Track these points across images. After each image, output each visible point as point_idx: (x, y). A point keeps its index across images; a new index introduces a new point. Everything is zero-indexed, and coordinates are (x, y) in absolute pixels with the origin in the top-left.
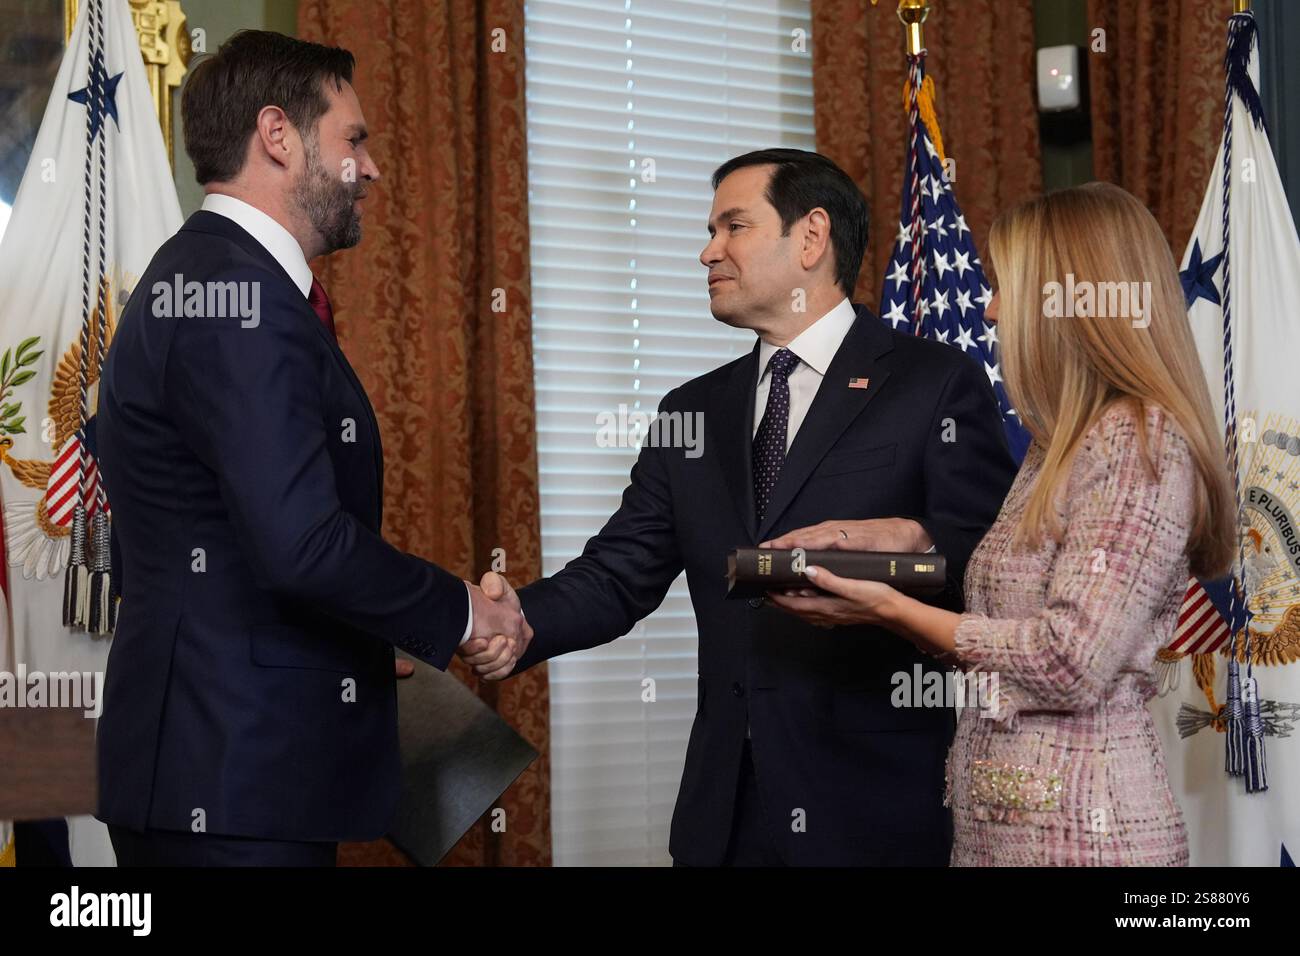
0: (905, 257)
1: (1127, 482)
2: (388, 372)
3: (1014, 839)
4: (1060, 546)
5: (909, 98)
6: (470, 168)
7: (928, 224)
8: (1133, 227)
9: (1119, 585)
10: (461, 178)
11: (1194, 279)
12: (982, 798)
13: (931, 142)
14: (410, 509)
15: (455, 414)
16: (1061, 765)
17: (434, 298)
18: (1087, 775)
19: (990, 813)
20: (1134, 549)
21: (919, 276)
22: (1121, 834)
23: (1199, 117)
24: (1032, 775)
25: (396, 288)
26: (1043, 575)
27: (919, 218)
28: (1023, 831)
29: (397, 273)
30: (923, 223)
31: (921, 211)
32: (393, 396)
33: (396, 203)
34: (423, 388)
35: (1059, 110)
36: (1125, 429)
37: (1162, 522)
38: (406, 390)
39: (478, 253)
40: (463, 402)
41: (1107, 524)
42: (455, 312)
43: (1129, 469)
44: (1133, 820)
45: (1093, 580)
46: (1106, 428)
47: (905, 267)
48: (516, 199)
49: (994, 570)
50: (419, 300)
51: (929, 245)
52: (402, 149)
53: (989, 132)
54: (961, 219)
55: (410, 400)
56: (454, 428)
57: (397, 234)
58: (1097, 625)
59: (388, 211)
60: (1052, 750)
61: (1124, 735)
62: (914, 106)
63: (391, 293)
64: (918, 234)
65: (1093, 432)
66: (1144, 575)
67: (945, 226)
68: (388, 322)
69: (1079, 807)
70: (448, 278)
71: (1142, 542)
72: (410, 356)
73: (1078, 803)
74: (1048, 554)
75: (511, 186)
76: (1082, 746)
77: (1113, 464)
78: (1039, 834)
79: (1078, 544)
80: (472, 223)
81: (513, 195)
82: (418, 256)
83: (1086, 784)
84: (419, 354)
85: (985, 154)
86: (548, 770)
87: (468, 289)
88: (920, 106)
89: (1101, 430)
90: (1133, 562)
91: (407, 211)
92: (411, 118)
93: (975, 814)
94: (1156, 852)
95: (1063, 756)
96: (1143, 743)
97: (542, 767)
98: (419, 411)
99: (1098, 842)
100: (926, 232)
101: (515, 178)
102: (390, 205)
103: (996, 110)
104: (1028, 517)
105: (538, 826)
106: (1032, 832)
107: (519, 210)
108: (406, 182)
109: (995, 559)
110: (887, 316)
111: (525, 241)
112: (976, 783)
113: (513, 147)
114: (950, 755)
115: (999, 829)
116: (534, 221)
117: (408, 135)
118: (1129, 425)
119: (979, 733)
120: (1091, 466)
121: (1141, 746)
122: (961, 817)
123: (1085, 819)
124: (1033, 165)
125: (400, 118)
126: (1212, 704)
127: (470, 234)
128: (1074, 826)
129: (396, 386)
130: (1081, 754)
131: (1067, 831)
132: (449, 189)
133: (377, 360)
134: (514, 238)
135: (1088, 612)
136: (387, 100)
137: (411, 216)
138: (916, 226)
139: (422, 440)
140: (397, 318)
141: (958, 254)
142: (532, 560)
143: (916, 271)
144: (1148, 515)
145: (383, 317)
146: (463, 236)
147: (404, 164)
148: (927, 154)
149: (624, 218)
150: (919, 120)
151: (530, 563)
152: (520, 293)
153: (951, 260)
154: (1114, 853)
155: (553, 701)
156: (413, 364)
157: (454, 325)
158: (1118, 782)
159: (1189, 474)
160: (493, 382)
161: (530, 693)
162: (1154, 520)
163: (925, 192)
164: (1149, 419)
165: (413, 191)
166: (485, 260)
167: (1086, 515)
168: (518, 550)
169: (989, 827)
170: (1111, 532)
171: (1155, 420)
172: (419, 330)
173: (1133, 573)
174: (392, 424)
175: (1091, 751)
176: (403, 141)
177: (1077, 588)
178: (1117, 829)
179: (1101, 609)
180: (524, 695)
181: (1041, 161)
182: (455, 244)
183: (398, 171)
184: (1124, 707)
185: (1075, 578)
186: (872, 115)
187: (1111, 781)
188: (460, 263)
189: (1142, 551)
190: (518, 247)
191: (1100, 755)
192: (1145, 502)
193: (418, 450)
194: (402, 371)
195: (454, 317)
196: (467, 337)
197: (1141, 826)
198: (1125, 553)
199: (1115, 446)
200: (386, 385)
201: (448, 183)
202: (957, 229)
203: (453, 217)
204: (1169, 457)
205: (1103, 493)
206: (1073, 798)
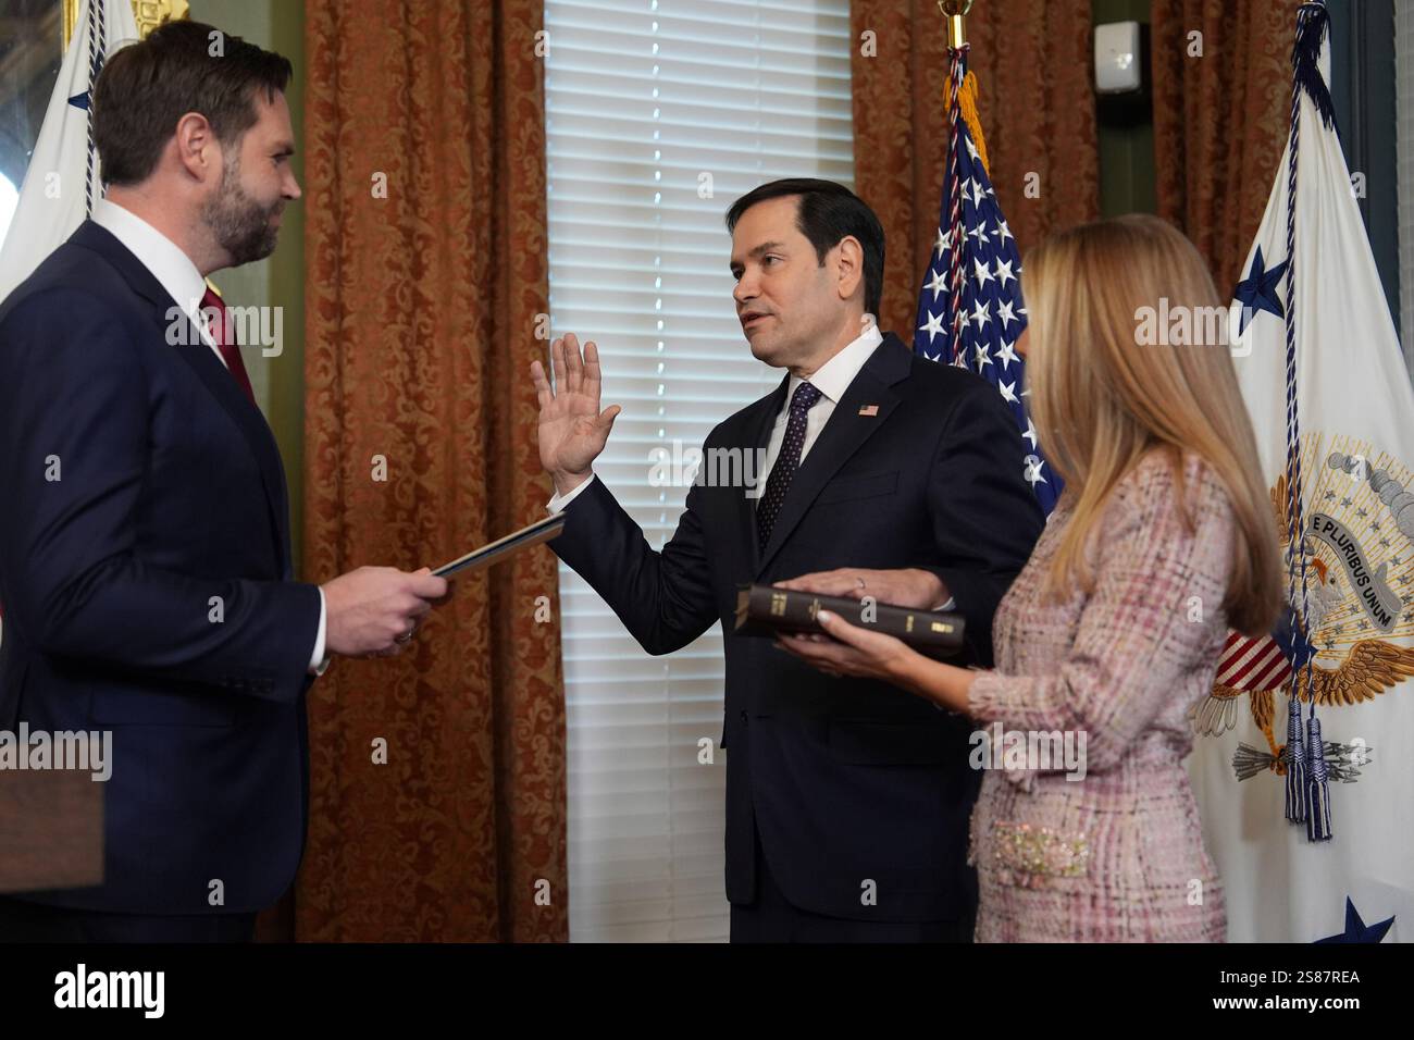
0: (944, 265)
1: (1161, 533)
2: (399, 380)
3: (1039, 905)
4: (1088, 597)
5: (949, 96)
6: (486, 164)
7: (968, 230)
8: (1171, 266)
9: (1146, 641)
10: (476, 174)
11: (1255, 289)
12: (1006, 861)
13: (972, 143)
14: (422, 524)
15: (470, 426)
16: (1087, 828)
17: (447, 303)
18: (1115, 838)
19: (1015, 878)
20: (1163, 604)
21: (959, 285)
22: (1151, 900)
23: (1270, 102)
24: (1057, 839)
25: (407, 292)
26: (1071, 627)
27: (959, 224)
28: (1049, 898)
29: (409, 276)
30: (963, 229)
31: (961, 216)
32: (404, 406)
33: (408, 201)
34: (436, 396)
35: (1118, 92)
36: (1161, 479)
37: (1196, 577)
38: (418, 398)
39: (494, 253)
40: (477, 412)
41: (1136, 578)
42: (469, 317)
43: (1163, 521)
44: (1163, 885)
45: (1118, 634)
46: (1141, 478)
47: (943, 276)
48: (533, 197)
49: (1020, 620)
50: (432, 304)
51: (969, 253)
52: (415, 144)
53: (1039, 117)
54: (1004, 225)
55: (422, 409)
56: (468, 439)
57: (408, 234)
58: (1119, 681)
59: (400, 211)
60: (1078, 813)
61: (1154, 796)
62: (955, 105)
63: (403, 296)
64: (958, 241)
65: (1127, 480)
66: (1173, 630)
67: (986, 232)
68: (399, 327)
69: (1106, 872)
70: (463, 282)
71: (1172, 597)
72: (422, 364)
73: (1106, 867)
74: (1076, 606)
75: (528, 183)
76: (1111, 808)
77: (1146, 515)
78: (1065, 900)
79: (1105, 597)
80: (487, 222)
81: (529, 192)
82: (431, 257)
83: (1114, 848)
84: (432, 360)
85: (1037, 141)
86: (564, 798)
87: (483, 293)
88: (961, 105)
89: (1135, 479)
90: (1161, 618)
91: (420, 210)
92: (424, 110)
93: (999, 877)
94: (1188, 920)
95: (1090, 819)
96: (1176, 804)
97: (558, 797)
98: (433, 421)
99: (1127, 910)
100: (966, 239)
101: (532, 175)
102: (402, 204)
103: (1049, 94)
104: (1056, 567)
105: (553, 858)
106: (1057, 898)
107: (537, 208)
108: (419, 178)
109: (1022, 609)
110: (923, 328)
111: (543, 242)
112: (1000, 846)
113: (530, 141)
114: (975, 812)
115: (1023, 895)
116: (552, 218)
117: (421, 129)
118: (1165, 475)
119: (1003, 792)
120: (1123, 516)
121: (1175, 808)
122: (985, 876)
123: (1113, 884)
124: (1088, 151)
125: (414, 111)
126: (1272, 744)
127: (485, 234)
128: (1101, 892)
129: (407, 393)
130: (1109, 817)
131: (1094, 898)
132: (463, 187)
133: (388, 368)
134: (531, 238)
135: (1111, 669)
136: (399, 93)
137: (425, 215)
138: (956, 232)
139: (435, 452)
140: (409, 324)
141: (1000, 262)
142: (548, 578)
143: (955, 281)
144: (1180, 569)
145: (395, 322)
146: (478, 236)
147: (416, 160)
148: (968, 155)
149: (648, 192)
150: (960, 120)
151: (546, 580)
152: (537, 296)
153: (994, 268)
154: (1144, 921)
155: (570, 725)
156: (425, 372)
157: (468, 331)
158: (1149, 846)
159: (1228, 527)
160: (508, 390)
161: (545, 718)
162: (1187, 574)
163: (965, 196)
164: (1187, 470)
165: (425, 189)
166: (501, 260)
167: (1115, 566)
168: (534, 568)
169: (1013, 892)
170: (1140, 586)
171: (1194, 470)
172: (431, 336)
173: (1161, 629)
174: (403, 435)
175: (1120, 813)
176: (415, 135)
177: (1101, 642)
178: (1147, 894)
179: (1124, 665)
180: (539, 719)
181: (1097, 147)
182: (470, 245)
183: (410, 168)
184: (1155, 767)
185: (1100, 632)
186: (913, 100)
187: (1141, 844)
188: (475, 266)
189: (1172, 606)
190: (536, 248)
191: (1129, 817)
192: (1177, 555)
193: (430, 462)
194: (414, 379)
195: (469, 322)
196: (482, 342)
197: (1173, 892)
198: (1154, 608)
199: (1150, 497)
200: (398, 394)
201: (463, 181)
202: (999, 236)
203: (468, 216)
204: (1206, 509)
205: (1134, 544)
206: (1100, 863)
